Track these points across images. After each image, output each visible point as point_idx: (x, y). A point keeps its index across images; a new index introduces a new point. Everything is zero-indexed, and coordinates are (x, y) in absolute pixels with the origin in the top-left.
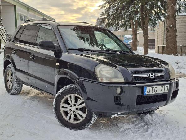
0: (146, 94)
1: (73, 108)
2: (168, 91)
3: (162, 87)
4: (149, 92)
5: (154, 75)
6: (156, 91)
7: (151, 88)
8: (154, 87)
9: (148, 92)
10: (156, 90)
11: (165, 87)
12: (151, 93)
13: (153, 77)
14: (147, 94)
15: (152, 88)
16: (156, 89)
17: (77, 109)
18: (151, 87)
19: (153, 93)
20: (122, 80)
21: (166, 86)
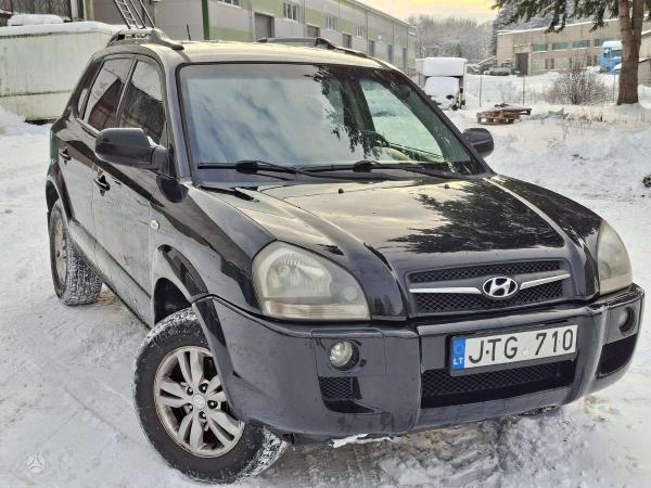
0: (461, 368)
1: (199, 401)
2: (573, 350)
3: (544, 335)
4: (476, 357)
5: (512, 286)
6: (510, 353)
7: (490, 341)
8: (504, 337)
9: (470, 358)
10: (515, 349)
11: (555, 334)
12: (486, 361)
13: (506, 294)
14: (468, 364)
15: (494, 341)
16: (512, 344)
17: (212, 405)
18: (486, 339)
19: (497, 361)
20: (360, 311)
21: (561, 330)
